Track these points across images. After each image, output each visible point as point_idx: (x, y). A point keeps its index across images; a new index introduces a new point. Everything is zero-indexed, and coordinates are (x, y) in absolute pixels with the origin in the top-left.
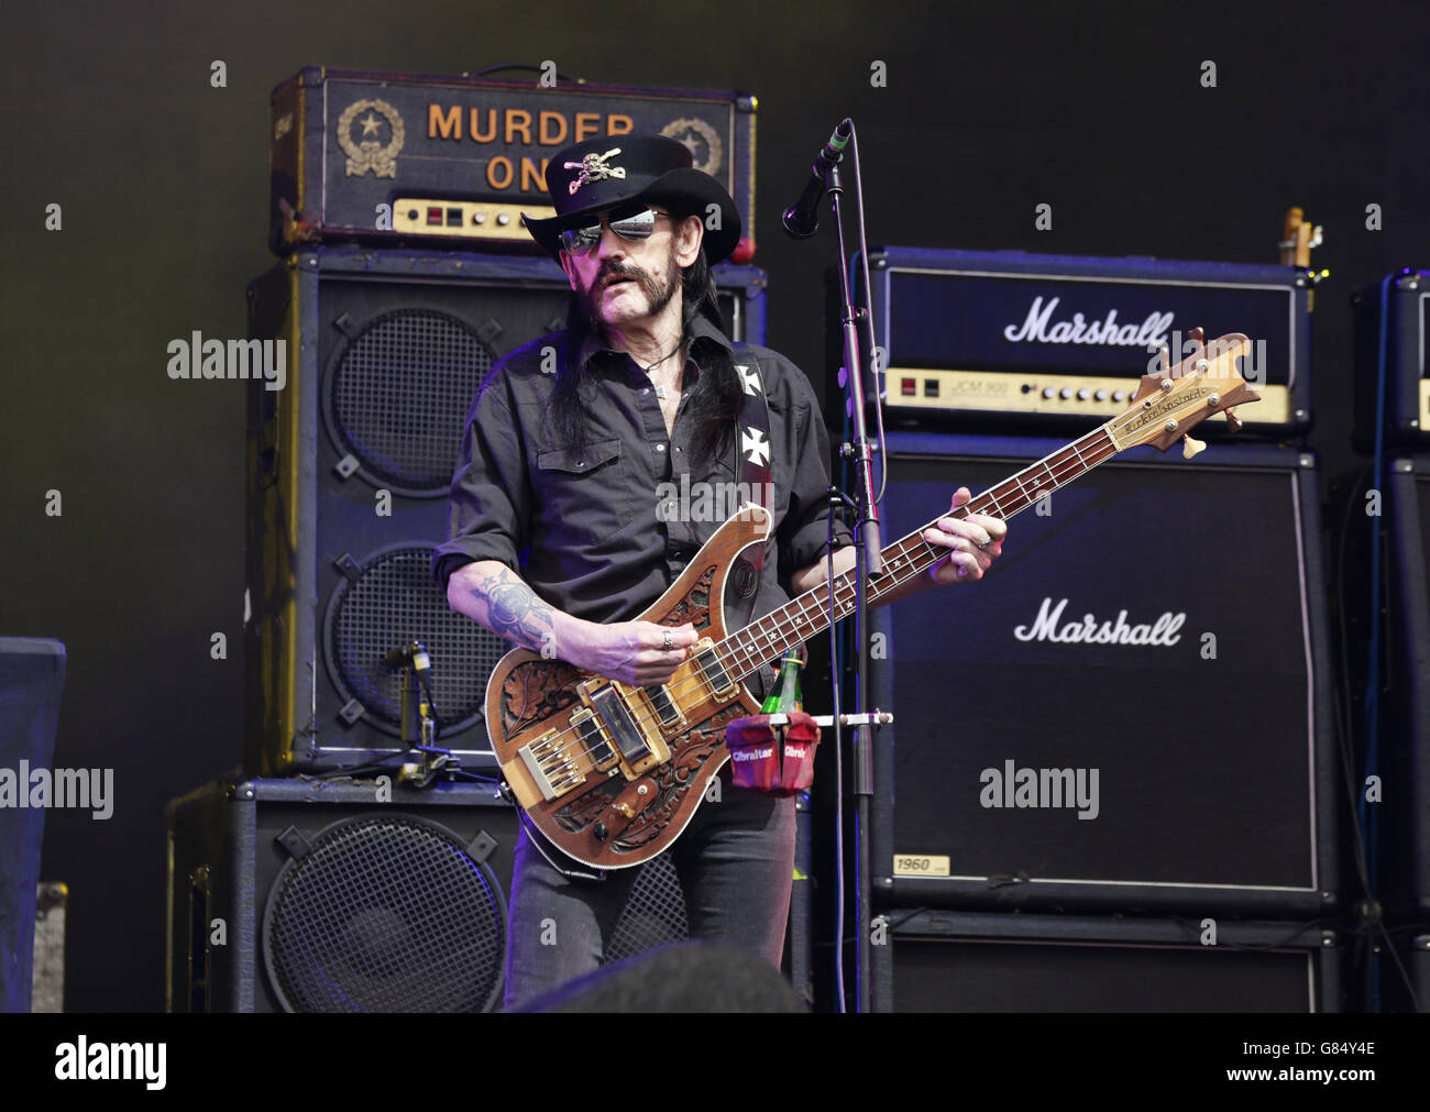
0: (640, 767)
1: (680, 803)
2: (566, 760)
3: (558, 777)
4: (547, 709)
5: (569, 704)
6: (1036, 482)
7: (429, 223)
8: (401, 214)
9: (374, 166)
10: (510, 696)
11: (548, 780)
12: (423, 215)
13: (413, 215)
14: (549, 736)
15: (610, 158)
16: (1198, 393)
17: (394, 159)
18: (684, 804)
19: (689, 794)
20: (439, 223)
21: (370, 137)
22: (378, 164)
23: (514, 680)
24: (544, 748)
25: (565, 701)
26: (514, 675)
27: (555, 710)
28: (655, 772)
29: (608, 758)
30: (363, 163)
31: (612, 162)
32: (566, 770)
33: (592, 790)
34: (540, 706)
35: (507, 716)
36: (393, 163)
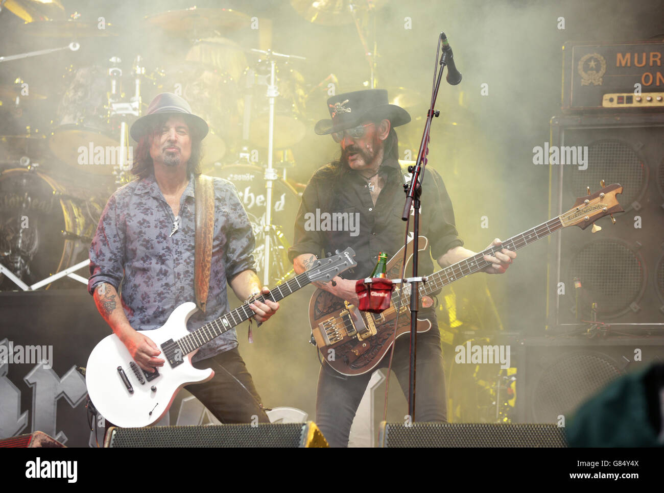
0: (364, 336)
1: (378, 351)
2: (336, 330)
3: (332, 337)
4: (332, 309)
5: (341, 308)
6: (530, 236)
7: (618, 103)
8: (606, 100)
9: (593, 81)
10: (319, 302)
11: (328, 338)
12: (616, 100)
13: (611, 100)
14: (331, 320)
15: (345, 104)
16: (599, 207)
17: (602, 77)
18: (379, 353)
19: (382, 348)
20: (622, 103)
21: (592, 69)
22: (595, 80)
23: (321, 296)
24: (328, 325)
25: (339, 307)
26: (322, 294)
27: (335, 310)
28: (370, 339)
29: (352, 331)
30: (589, 80)
31: (346, 106)
32: (335, 334)
33: (345, 343)
34: (330, 308)
35: (316, 311)
36: (601, 79)
